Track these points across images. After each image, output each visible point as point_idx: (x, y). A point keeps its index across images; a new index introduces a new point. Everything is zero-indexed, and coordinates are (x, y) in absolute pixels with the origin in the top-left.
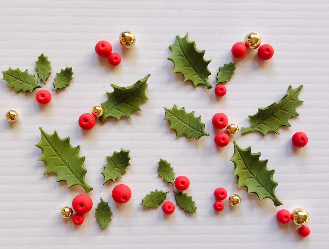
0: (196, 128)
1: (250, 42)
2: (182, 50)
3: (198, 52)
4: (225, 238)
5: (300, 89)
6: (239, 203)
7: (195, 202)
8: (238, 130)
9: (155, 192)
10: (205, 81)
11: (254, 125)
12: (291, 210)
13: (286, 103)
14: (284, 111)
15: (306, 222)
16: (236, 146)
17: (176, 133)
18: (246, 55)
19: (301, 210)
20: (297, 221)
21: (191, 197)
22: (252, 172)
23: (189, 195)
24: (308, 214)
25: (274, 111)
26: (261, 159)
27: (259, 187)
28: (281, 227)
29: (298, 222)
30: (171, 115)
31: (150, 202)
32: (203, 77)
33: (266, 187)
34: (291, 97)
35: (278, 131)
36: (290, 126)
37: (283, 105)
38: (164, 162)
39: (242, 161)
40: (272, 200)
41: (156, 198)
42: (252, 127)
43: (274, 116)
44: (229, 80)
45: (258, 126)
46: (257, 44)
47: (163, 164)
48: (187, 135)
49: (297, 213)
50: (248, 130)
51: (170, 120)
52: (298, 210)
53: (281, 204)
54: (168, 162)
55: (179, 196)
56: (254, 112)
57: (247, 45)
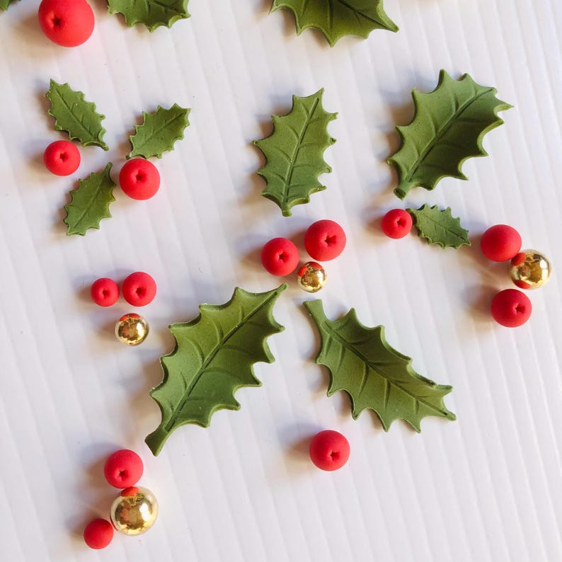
0: (291, 185)
1: (527, 264)
2: (470, 103)
3: (479, 140)
4: (22, 332)
5: (446, 415)
6: (130, 342)
7: (97, 227)
8: (314, 291)
9: (97, 115)
10: (411, 180)
11: (334, 328)
12: (145, 483)
13: (406, 391)
14: (385, 390)
15: (126, 530)
16: (275, 294)
17: (265, 138)
18: (494, 263)
19: (155, 507)
20: (123, 504)
21: (109, 216)
22: (218, 354)
23: (112, 207)
24: (149, 527)
25: (380, 368)
26: (258, 368)
27: (185, 383)
28: (92, 470)
29: (119, 510)
30: (308, 112)
31: (65, 105)
32: (419, 172)
33: (189, 400)
34: (424, 399)
35: (335, 391)
36: (355, 417)
37: (401, 384)
38: (183, 120)
39: (240, 321)
40: (161, 426)
41: (81, 120)
42: (327, 324)
43: (367, 372)
44: (426, 240)
45: (334, 339)
46: (527, 279)
47: (177, 118)
48: (267, 166)
49: (142, 499)
50: (318, 317)
51: (296, 113)
52: (150, 499)
53: (155, 450)
54: (186, 132)
55: (103, 181)
56: (367, 320)
57: (517, 258)
